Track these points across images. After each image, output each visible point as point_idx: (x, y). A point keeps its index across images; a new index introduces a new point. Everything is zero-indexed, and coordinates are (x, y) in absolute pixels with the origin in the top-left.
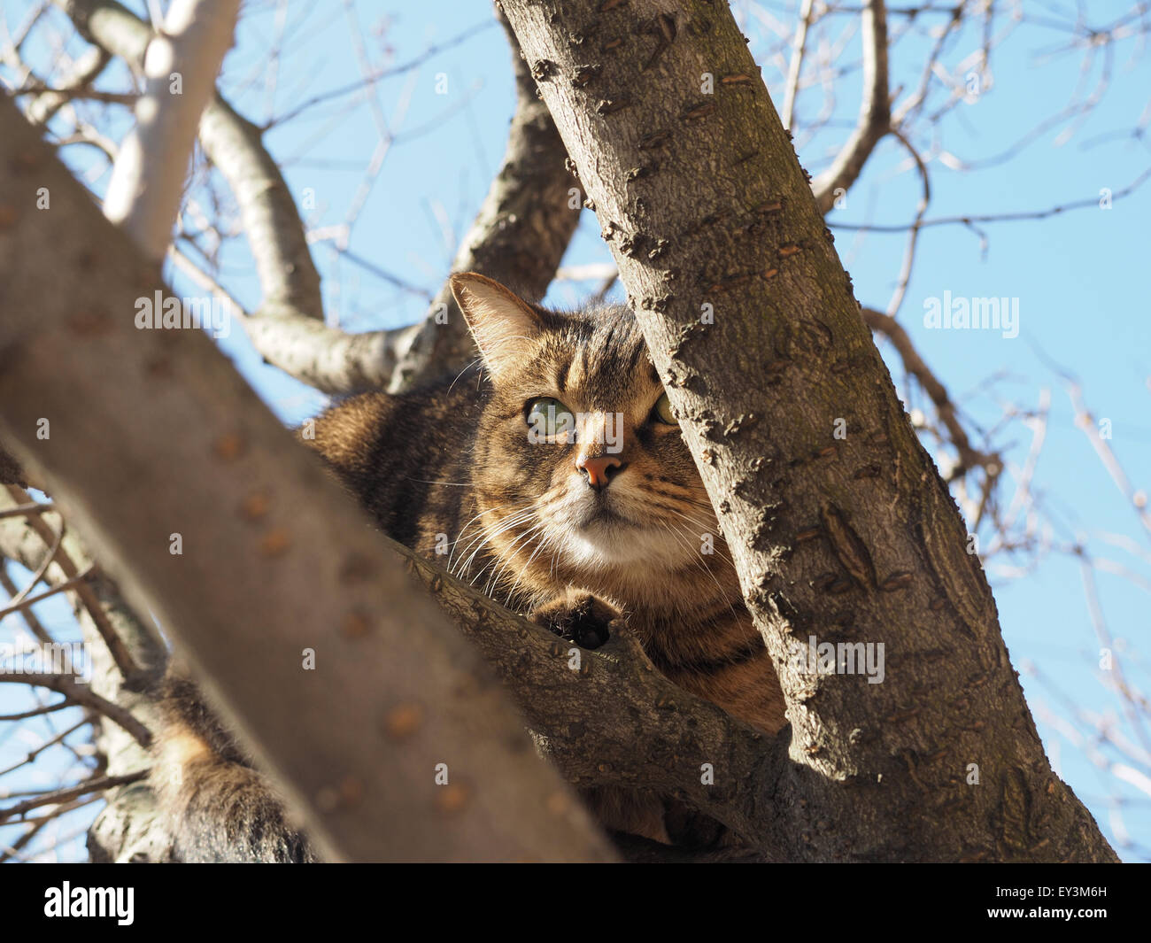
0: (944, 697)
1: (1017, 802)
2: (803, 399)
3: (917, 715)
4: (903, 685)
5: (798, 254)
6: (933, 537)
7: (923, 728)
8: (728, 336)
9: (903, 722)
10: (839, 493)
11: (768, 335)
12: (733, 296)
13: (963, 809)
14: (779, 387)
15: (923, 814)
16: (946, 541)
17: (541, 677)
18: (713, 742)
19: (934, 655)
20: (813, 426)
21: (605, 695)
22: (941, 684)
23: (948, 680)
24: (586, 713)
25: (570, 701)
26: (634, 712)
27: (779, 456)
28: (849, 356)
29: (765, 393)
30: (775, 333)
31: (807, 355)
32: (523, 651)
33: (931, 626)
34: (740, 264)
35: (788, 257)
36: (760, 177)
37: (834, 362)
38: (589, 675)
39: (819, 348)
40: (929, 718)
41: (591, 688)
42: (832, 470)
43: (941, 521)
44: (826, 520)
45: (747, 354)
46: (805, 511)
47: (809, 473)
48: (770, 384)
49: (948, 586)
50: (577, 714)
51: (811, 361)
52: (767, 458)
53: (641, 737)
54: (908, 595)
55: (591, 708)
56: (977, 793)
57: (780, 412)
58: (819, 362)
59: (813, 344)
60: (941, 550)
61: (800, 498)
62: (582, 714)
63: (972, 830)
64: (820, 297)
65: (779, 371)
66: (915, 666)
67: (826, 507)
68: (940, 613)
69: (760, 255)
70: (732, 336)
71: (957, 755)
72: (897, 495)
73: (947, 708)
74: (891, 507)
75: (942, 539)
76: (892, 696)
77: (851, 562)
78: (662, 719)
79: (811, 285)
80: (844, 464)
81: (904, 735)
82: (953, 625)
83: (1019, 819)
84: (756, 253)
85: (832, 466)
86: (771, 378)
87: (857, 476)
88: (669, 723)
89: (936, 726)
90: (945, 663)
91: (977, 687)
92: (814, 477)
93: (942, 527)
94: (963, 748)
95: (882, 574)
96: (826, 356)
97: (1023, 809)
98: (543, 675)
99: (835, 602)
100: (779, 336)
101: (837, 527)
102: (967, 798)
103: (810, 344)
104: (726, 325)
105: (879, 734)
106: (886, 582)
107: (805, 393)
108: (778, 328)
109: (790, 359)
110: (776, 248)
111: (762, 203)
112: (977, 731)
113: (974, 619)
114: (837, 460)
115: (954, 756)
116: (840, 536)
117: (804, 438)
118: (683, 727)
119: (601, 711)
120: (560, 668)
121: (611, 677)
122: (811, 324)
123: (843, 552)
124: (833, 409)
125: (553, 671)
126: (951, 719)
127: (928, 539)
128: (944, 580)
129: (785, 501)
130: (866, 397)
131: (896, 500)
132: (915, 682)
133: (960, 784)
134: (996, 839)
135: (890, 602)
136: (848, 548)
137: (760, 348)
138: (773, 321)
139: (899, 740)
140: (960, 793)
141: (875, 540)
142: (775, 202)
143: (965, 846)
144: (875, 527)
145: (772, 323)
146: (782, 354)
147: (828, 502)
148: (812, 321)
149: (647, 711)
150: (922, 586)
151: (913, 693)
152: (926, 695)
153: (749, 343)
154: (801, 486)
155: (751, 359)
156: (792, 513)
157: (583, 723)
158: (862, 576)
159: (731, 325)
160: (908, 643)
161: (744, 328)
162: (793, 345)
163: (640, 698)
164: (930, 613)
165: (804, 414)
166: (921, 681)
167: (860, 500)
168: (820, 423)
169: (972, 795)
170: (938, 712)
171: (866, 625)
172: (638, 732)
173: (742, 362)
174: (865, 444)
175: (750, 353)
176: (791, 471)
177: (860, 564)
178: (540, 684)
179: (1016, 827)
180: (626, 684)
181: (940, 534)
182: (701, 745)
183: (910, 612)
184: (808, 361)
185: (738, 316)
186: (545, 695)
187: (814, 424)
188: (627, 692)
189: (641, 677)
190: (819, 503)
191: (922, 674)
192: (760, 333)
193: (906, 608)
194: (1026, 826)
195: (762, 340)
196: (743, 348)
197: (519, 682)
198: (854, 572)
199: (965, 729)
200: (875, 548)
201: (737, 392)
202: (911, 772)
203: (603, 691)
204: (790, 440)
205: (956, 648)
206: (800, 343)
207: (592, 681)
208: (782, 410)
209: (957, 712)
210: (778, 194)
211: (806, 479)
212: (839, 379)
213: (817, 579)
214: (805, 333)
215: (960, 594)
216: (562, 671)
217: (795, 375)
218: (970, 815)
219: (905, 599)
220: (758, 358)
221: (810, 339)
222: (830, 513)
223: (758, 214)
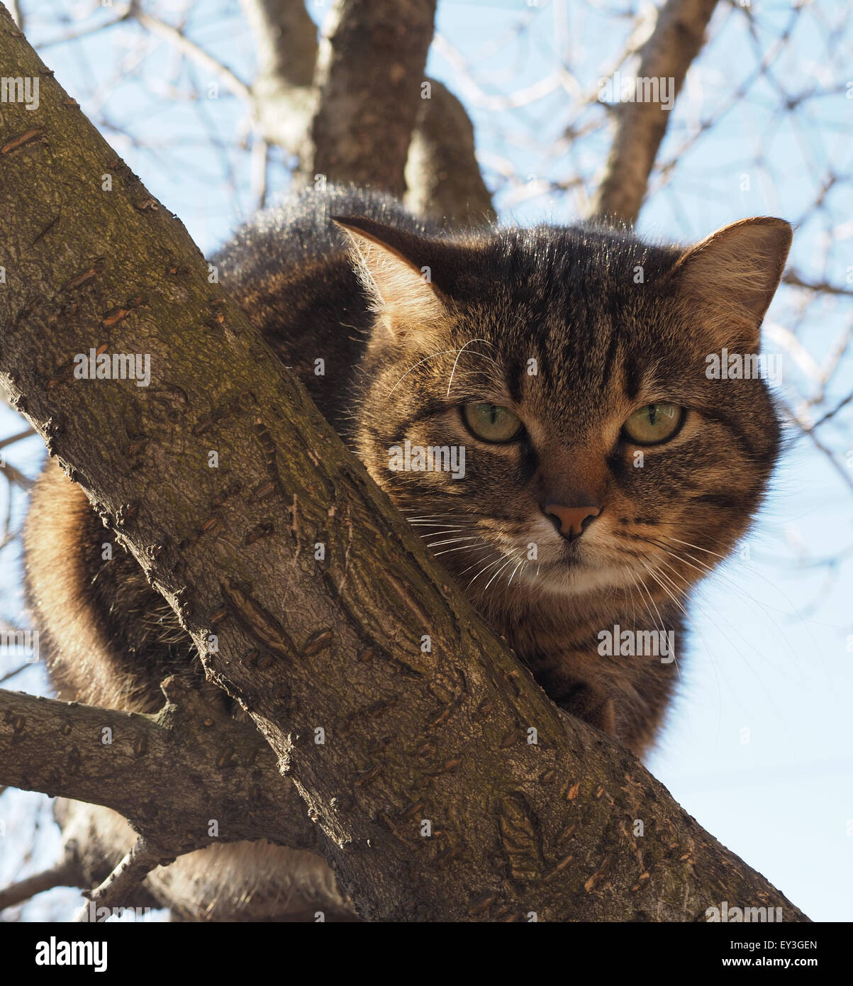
0: (403, 748)
1: (522, 829)
2: (171, 475)
3: (381, 774)
4: (357, 747)
5: (129, 316)
6: (350, 581)
7: (391, 787)
8: (82, 428)
9: (370, 783)
10: (234, 565)
11: (117, 417)
12: (71, 386)
13: (458, 857)
14: (144, 470)
15: (422, 871)
16: (367, 579)
17: (96, 769)
18: (281, 789)
19: (380, 707)
20: (188, 502)
21: (165, 769)
22: (395, 736)
23: (402, 728)
24: (152, 791)
25: (132, 784)
26: (197, 779)
27: (167, 541)
28: (213, 408)
29: (133, 479)
30: (123, 413)
31: (163, 426)
32: (69, 749)
33: (367, 679)
34: (66, 352)
35: (117, 325)
36: (66, 245)
37: (196, 422)
38: (144, 752)
39: (173, 414)
40: (394, 774)
41: (150, 765)
42: (221, 543)
43: (358, 557)
44: (231, 597)
45: (104, 443)
46: (210, 591)
47: (199, 551)
48: (134, 468)
49: (375, 630)
50: (144, 794)
51: (169, 431)
52: (158, 546)
53: (210, 802)
54: (333, 654)
55: (156, 785)
56: (470, 837)
57: (153, 496)
58: (178, 429)
59: (166, 411)
60: (362, 593)
61: (201, 579)
62: (149, 793)
63: (474, 876)
64: (165, 355)
65: (138, 453)
66: (363, 724)
67: (227, 583)
68: (372, 663)
69: (83, 335)
70: (84, 426)
71: (435, 804)
72: (299, 547)
73: (409, 758)
74: (294, 563)
75: (361, 578)
76: (351, 760)
77: (266, 634)
78: (225, 779)
79: (151, 346)
80: (232, 532)
81: (376, 797)
82: (390, 671)
83: (529, 846)
84: (77, 335)
85: (219, 538)
86: (133, 462)
87: (248, 541)
88: (234, 781)
89: (404, 780)
90: (393, 713)
91: (439, 725)
92: (206, 554)
93: (359, 564)
94: (440, 794)
95: (300, 640)
96: (184, 419)
97: (532, 834)
98: (97, 766)
99: (268, 677)
100: (130, 415)
101: (243, 600)
102: (458, 845)
103: (163, 413)
104: (76, 418)
105: (353, 801)
106: (306, 646)
107: (170, 468)
108: (125, 406)
109: (146, 437)
110: (99, 321)
111: (73, 277)
112: (452, 771)
113: (414, 655)
114: (224, 529)
115: (432, 805)
116: (248, 609)
117: (184, 517)
118: (249, 782)
119: (165, 787)
120: (113, 754)
121: (168, 747)
122: (160, 390)
123: (256, 625)
124: (205, 476)
125: (106, 760)
126: (418, 768)
127: (342, 584)
128: (369, 624)
129: (189, 584)
130: (243, 447)
131: (297, 552)
132: (368, 741)
133: (446, 833)
134: (502, 879)
135: (317, 666)
136: (260, 620)
137: (114, 434)
138: (119, 401)
139: (373, 803)
140: (450, 842)
141: (283, 606)
142: (86, 270)
143: (472, 895)
144: (279, 591)
145: (116, 404)
146: (137, 434)
147: (227, 577)
148: (160, 385)
149: (209, 774)
150: (346, 638)
151: (370, 753)
152: (384, 752)
153: (102, 431)
154: (197, 567)
155: (109, 447)
156: (200, 595)
157: (151, 802)
158: (281, 646)
159: (80, 416)
160: (349, 703)
161: (92, 417)
162: (145, 421)
163: (200, 762)
164: (361, 665)
165: (176, 491)
166: (373, 739)
167: (258, 565)
168: (195, 496)
169: (463, 840)
170: (401, 766)
171: (303, 694)
172: (207, 799)
173: (103, 453)
174: (250, 502)
175: (106, 442)
176: (183, 553)
177: (276, 634)
178: (97, 775)
179: (526, 856)
180: (182, 751)
181: (358, 573)
182: (270, 796)
183: (342, 670)
184: (164, 432)
185: (82, 404)
186: (106, 785)
187: (189, 499)
188: (185, 759)
189: (198, 738)
190: (219, 579)
191: (373, 731)
192: (109, 417)
193: (334, 667)
194: (541, 852)
195: (112, 424)
196: (98, 438)
197: (76, 778)
198: (273, 644)
199: (434, 775)
200: (285, 613)
201: (110, 483)
202: (395, 832)
203: (161, 765)
204: (171, 522)
205: (401, 694)
206: (152, 414)
207: (148, 758)
208: (154, 493)
209: (422, 760)
210: (91, 256)
211: (200, 558)
212: (205, 439)
213: (244, 656)
214: (155, 403)
215: (392, 633)
216: (115, 756)
217: (155, 452)
218: (467, 861)
219: (332, 659)
220: (114, 444)
221: (161, 407)
222: (232, 588)
223: (70, 291)
